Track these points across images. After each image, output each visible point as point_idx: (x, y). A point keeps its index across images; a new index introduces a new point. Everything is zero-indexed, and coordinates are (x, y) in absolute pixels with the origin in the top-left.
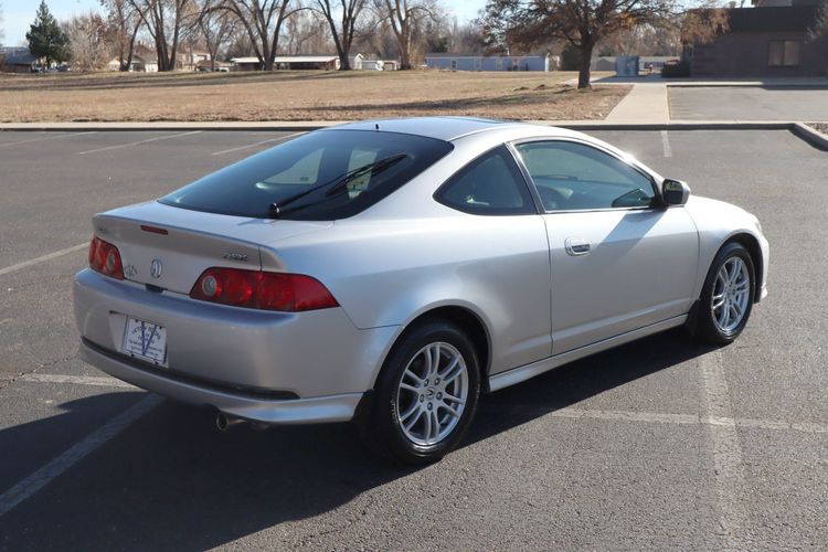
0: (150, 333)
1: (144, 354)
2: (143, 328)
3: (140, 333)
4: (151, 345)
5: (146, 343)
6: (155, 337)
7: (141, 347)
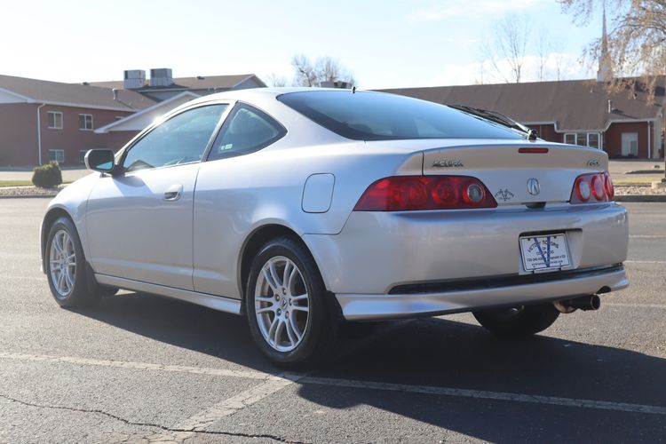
0: (546, 246)
1: (548, 266)
2: (537, 244)
3: (536, 249)
4: (551, 255)
5: (546, 256)
6: (552, 248)
7: (543, 261)
